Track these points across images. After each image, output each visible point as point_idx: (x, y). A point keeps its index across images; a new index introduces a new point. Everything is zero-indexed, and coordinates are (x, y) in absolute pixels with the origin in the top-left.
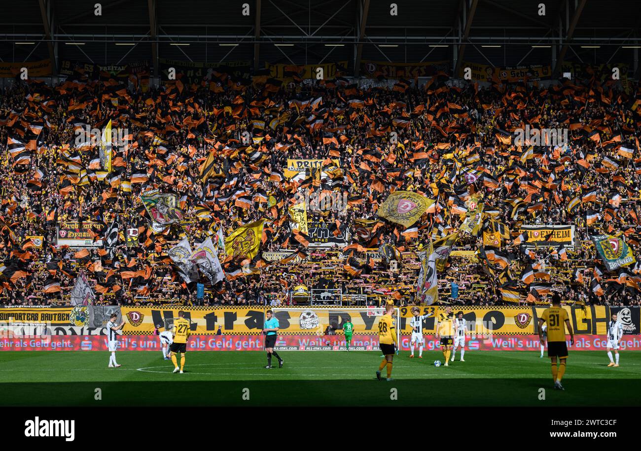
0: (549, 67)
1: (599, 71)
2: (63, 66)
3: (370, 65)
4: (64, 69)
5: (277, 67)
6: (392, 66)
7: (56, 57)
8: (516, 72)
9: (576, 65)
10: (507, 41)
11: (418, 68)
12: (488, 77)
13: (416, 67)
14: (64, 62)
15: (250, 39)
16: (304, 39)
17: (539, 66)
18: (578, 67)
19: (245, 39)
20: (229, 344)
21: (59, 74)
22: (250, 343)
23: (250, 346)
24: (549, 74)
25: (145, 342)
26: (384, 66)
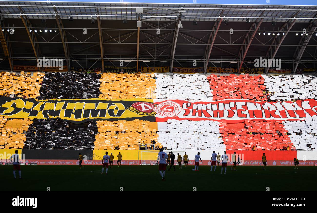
0: (237, 69)
1: (253, 71)
2: (72, 69)
3: (176, 69)
4: (72, 70)
5: (145, 68)
6: (183, 69)
7: (69, 65)
8: (225, 69)
9: (245, 69)
10: (222, 61)
11: (192, 70)
12: (217, 71)
13: (191, 69)
14: (72, 67)
15: (135, 60)
16: (154, 60)
17: (233, 68)
18: (246, 70)
19: (134, 60)
20: (127, 163)
21: (70, 71)
22: (134, 162)
23: (134, 164)
24: (236, 71)
25: (98, 162)
26: (181, 69)
